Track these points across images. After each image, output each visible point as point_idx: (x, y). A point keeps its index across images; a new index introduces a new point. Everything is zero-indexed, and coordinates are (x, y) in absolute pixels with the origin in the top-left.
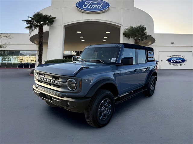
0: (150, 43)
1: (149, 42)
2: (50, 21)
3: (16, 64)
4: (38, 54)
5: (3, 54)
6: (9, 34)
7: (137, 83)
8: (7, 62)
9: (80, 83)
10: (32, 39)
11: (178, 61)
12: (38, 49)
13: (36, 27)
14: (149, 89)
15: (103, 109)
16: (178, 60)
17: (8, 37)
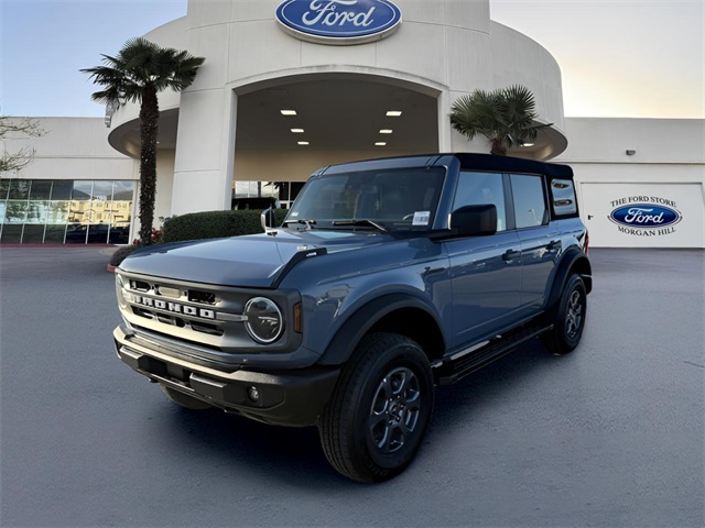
0: (547, 152)
1: (543, 148)
2: (184, 70)
3: (60, 229)
4: (139, 192)
5: (11, 191)
6: (32, 118)
7: (515, 303)
8: (25, 221)
9: (296, 313)
10: (118, 139)
11: (648, 218)
12: (140, 174)
13: (133, 92)
14: (561, 323)
15: (387, 410)
16: (649, 214)
17: (29, 129)
